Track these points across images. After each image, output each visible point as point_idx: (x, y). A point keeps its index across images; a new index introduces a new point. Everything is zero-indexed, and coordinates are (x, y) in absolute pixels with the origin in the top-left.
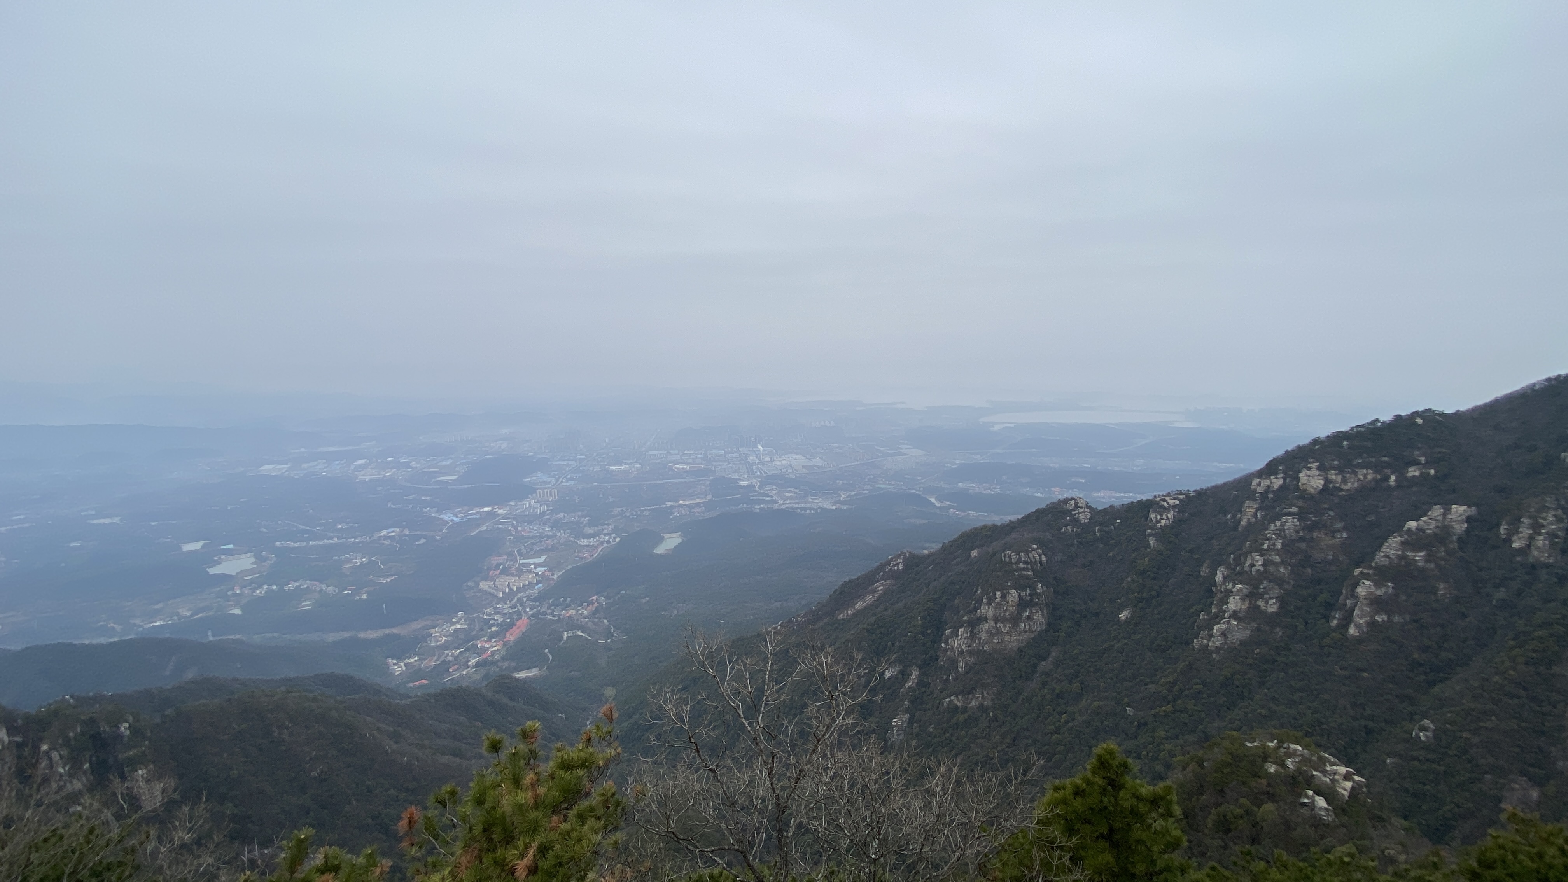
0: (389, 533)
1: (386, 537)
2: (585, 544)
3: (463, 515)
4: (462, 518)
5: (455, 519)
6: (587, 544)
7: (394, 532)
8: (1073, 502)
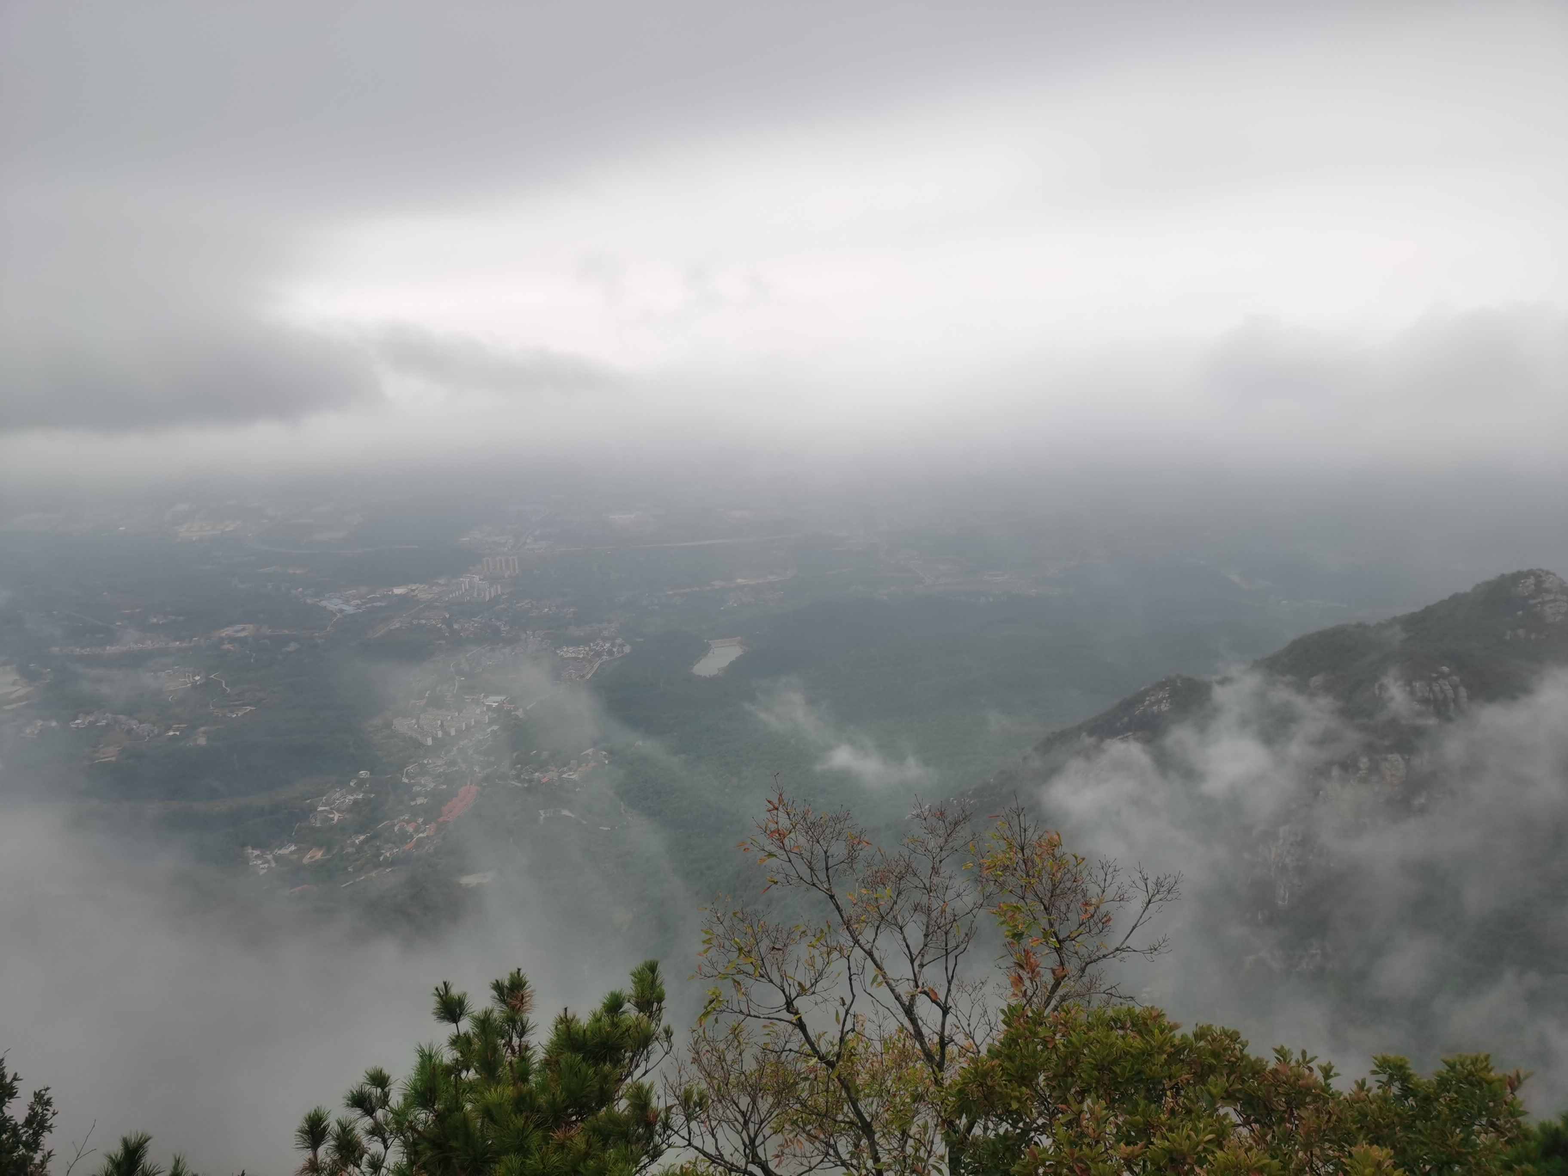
0: (237, 631)
1: (232, 640)
2: (569, 655)
3: (358, 602)
4: (358, 606)
5: (345, 607)
6: (574, 655)
7: (244, 631)
8: (1532, 580)
